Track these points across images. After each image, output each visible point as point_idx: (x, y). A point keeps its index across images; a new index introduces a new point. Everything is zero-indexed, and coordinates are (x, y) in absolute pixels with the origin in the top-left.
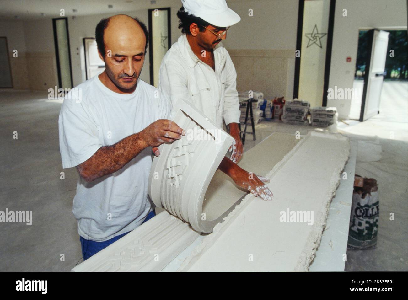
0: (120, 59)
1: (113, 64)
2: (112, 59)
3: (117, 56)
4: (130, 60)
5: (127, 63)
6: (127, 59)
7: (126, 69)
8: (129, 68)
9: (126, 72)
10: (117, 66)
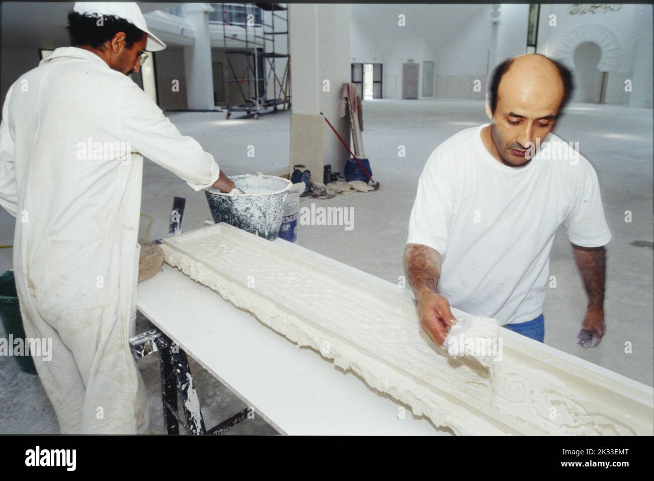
0: (515, 119)
1: (504, 127)
2: (504, 119)
3: (512, 115)
4: (529, 124)
5: (524, 128)
6: (526, 122)
7: (521, 136)
8: (525, 136)
9: (520, 141)
10: (508, 129)
